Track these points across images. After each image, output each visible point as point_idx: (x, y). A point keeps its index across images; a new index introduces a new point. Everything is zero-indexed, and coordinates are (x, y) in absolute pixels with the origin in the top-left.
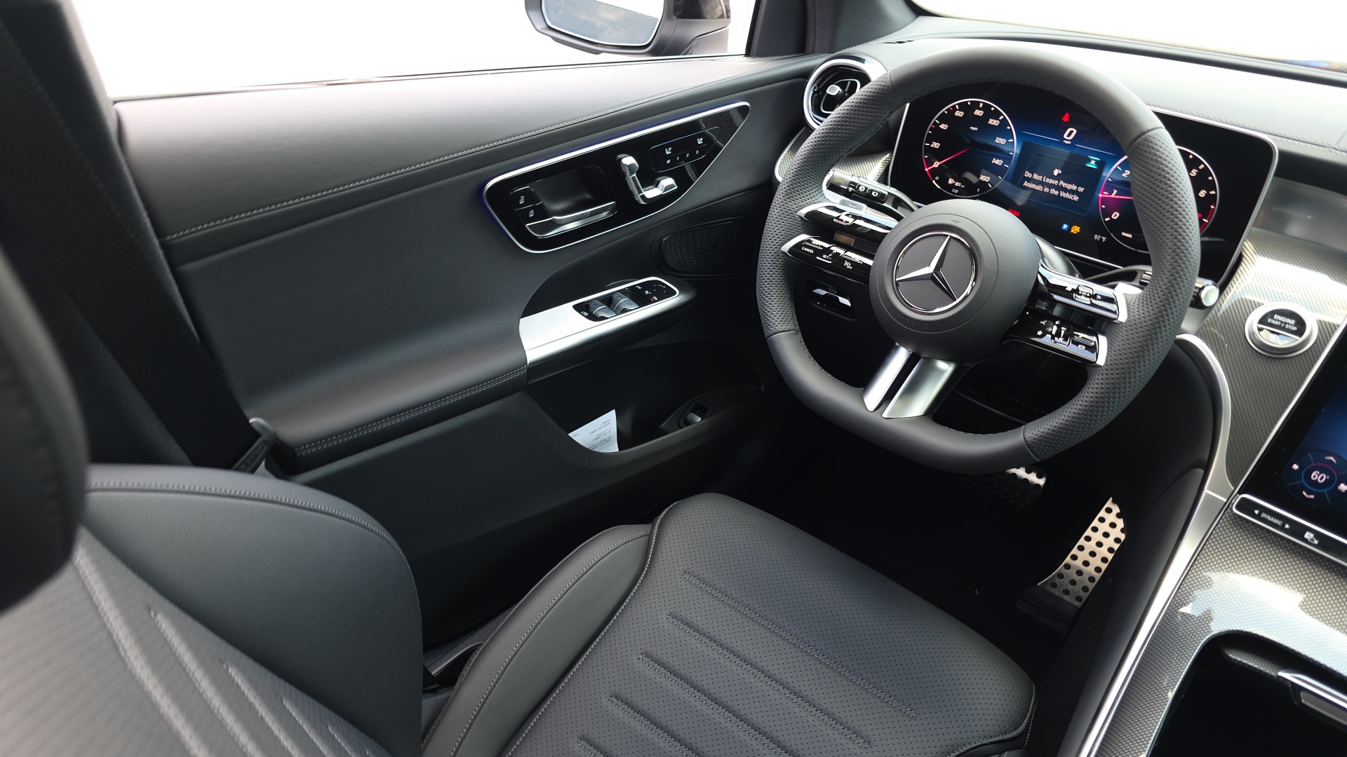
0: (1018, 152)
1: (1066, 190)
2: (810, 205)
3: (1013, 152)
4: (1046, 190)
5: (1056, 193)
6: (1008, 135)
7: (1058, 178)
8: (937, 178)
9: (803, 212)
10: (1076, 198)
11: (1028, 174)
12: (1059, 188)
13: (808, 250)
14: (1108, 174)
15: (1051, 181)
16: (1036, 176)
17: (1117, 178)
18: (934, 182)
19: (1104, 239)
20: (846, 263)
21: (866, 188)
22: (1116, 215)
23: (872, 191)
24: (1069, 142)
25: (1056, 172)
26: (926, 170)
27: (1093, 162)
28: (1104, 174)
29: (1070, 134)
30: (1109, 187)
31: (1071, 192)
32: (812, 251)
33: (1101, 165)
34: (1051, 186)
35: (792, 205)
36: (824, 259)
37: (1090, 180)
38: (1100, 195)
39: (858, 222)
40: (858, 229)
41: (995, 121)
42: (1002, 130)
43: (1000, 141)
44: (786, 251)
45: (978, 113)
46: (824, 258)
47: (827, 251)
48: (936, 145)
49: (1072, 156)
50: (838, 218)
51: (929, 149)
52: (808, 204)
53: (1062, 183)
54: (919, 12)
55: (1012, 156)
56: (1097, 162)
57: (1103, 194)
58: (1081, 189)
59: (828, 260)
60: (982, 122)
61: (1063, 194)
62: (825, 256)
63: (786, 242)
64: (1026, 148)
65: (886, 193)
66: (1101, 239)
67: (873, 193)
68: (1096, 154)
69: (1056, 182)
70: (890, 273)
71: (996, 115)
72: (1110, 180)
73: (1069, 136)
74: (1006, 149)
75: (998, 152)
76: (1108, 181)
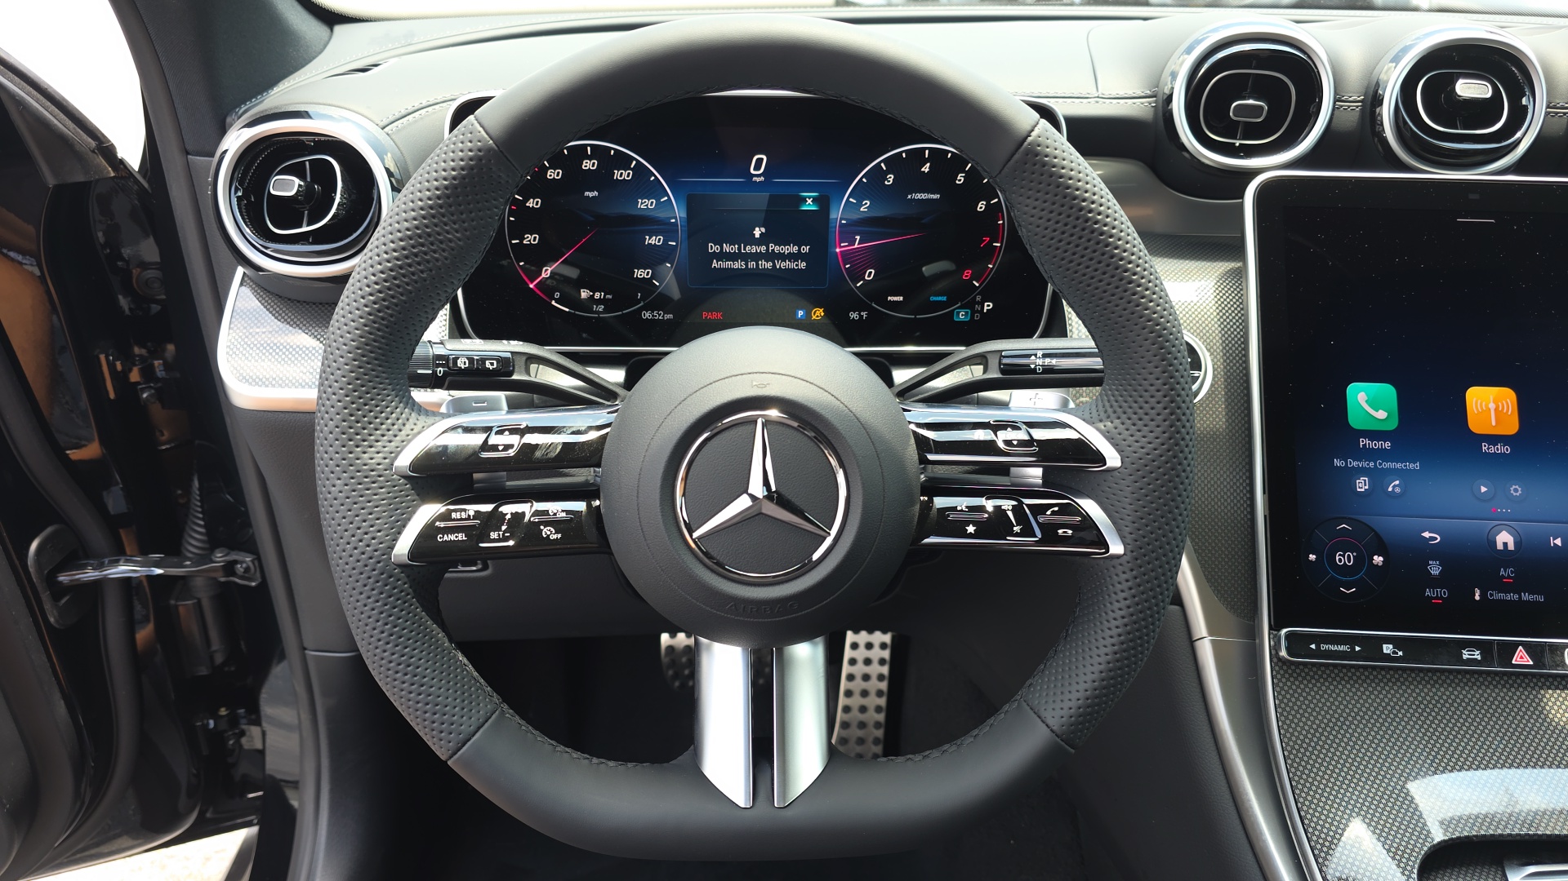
0: (684, 215)
1: (782, 257)
2: (409, 441)
3: (675, 218)
4: (752, 264)
5: (769, 265)
6: (655, 191)
7: (764, 239)
8: (557, 295)
9: (404, 461)
10: (803, 265)
11: (713, 248)
12: (771, 256)
13: (452, 537)
14: (838, 214)
15: (754, 249)
16: (727, 248)
17: (855, 216)
18: (553, 303)
19: (864, 314)
20: (546, 531)
21: (471, 360)
22: (870, 274)
23: (483, 360)
24: (762, 179)
25: (757, 233)
26: (531, 286)
27: (809, 201)
28: (833, 216)
29: (759, 165)
30: (847, 233)
31: (792, 257)
32: (461, 537)
33: (824, 202)
34: (757, 257)
35: (373, 457)
36: (498, 540)
37: (814, 230)
38: (838, 250)
39: (532, 439)
40: (538, 454)
41: (625, 174)
42: (642, 184)
43: (645, 204)
44: (405, 560)
45: (588, 165)
46: (494, 541)
47: (494, 519)
48: (531, 239)
49: (773, 200)
50: (485, 447)
51: (523, 251)
52: (405, 442)
53: (772, 246)
54: (332, 19)
55: (675, 224)
56: (815, 200)
57: (841, 247)
58: (806, 249)
59: (506, 539)
60: (600, 178)
61: (782, 265)
62: (494, 535)
63: (396, 540)
64: (693, 206)
65: (509, 355)
66: (861, 316)
67: (488, 364)
68: (809, 188)
69: (763, 249)
70: (674, 530)
71: (623, 162)
72: (843, 222)
73: (757, 167)
74: (661, 215)
75: (650, 223)
76: (841, 225)
